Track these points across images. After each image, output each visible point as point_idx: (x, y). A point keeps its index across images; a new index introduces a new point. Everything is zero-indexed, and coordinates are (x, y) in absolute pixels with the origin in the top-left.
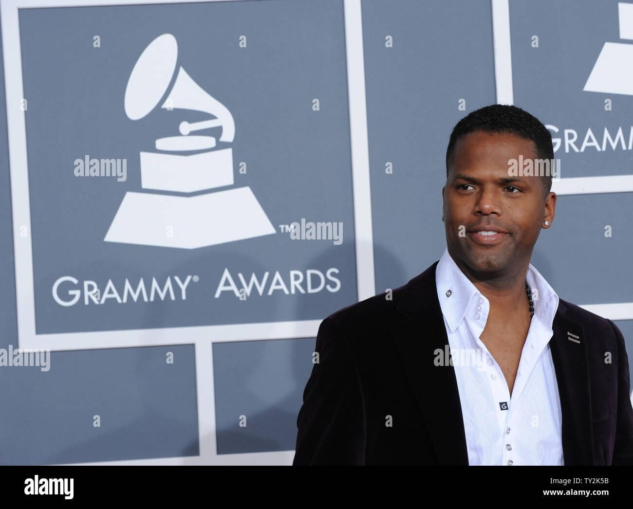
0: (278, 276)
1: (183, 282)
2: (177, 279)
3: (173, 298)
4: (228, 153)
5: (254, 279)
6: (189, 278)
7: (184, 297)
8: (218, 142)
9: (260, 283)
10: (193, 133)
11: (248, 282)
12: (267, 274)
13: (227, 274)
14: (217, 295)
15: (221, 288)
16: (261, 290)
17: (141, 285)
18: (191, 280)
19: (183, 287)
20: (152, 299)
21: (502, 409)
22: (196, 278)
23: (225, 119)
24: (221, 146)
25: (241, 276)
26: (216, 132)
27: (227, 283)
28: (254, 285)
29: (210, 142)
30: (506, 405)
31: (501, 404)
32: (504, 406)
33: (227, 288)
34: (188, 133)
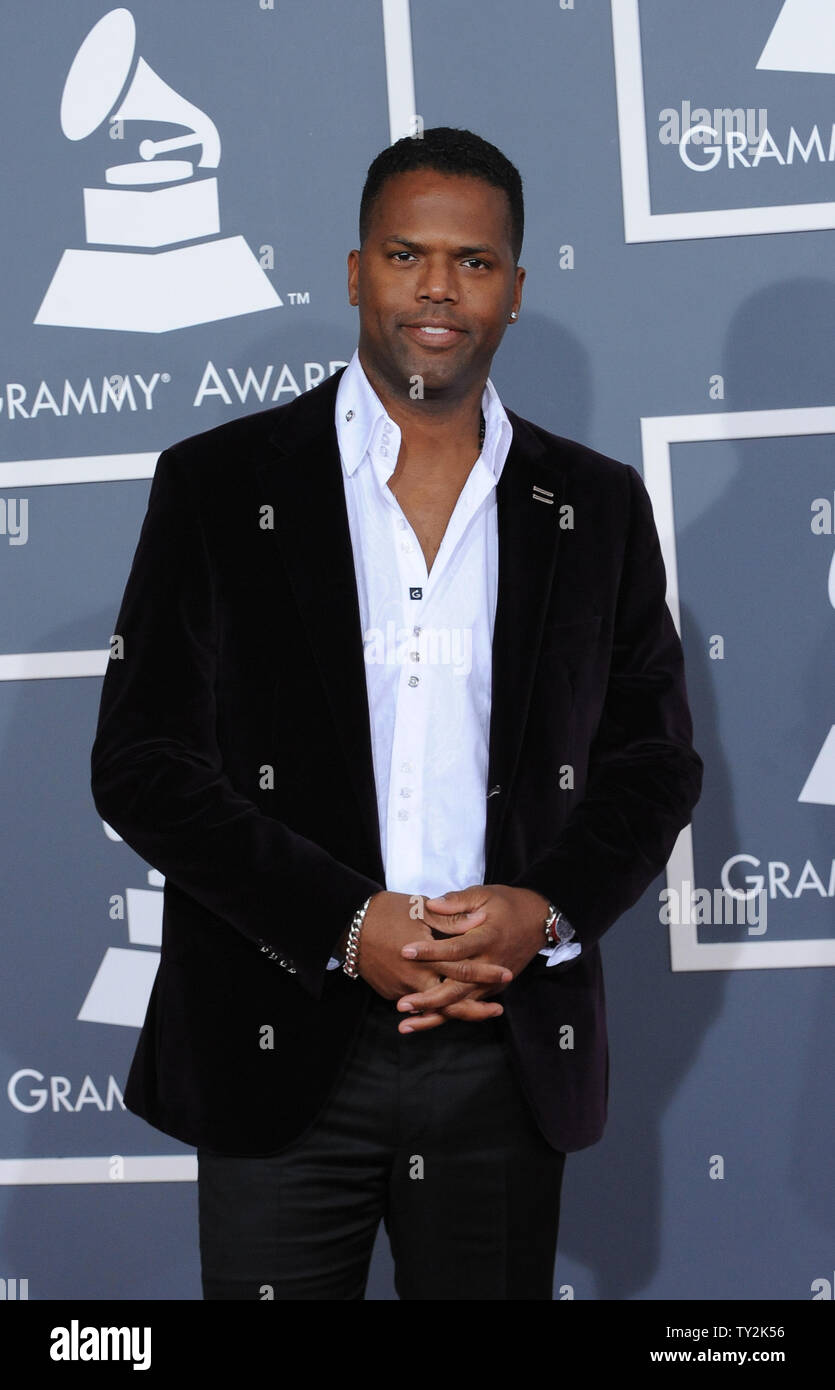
0: (286, 371)
1: (147, 383)
2: (138, 378)
3: (134, 407)
4: (211, 185)
5: (251, 376)
6: (156, 377)
7: (149, 406)
8: (196, 168)
9: (260, 384)
10: (159, 157)
11: (242, 380)
12: (270, 369)
13: (211, 370)
14: (198, 402)
15: (203, 391)
16: (261, 393)
17: (88, 389)
18: (160, 379)
19: (148, 391)
20: (104, 410)
21: (412, 598)
22: (166, 377)
23: (206, 134)
24: (200, 174)
25: (231, 372)
26: (193, 154)
27: (211, 384)
28: (251, 385)
29: (184, 169)
30: (420, 593)
31: (412, 590)
32: (416, 593)
33: (212, 392)
34: (152, 156)
